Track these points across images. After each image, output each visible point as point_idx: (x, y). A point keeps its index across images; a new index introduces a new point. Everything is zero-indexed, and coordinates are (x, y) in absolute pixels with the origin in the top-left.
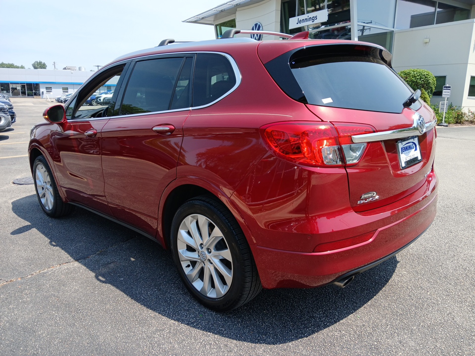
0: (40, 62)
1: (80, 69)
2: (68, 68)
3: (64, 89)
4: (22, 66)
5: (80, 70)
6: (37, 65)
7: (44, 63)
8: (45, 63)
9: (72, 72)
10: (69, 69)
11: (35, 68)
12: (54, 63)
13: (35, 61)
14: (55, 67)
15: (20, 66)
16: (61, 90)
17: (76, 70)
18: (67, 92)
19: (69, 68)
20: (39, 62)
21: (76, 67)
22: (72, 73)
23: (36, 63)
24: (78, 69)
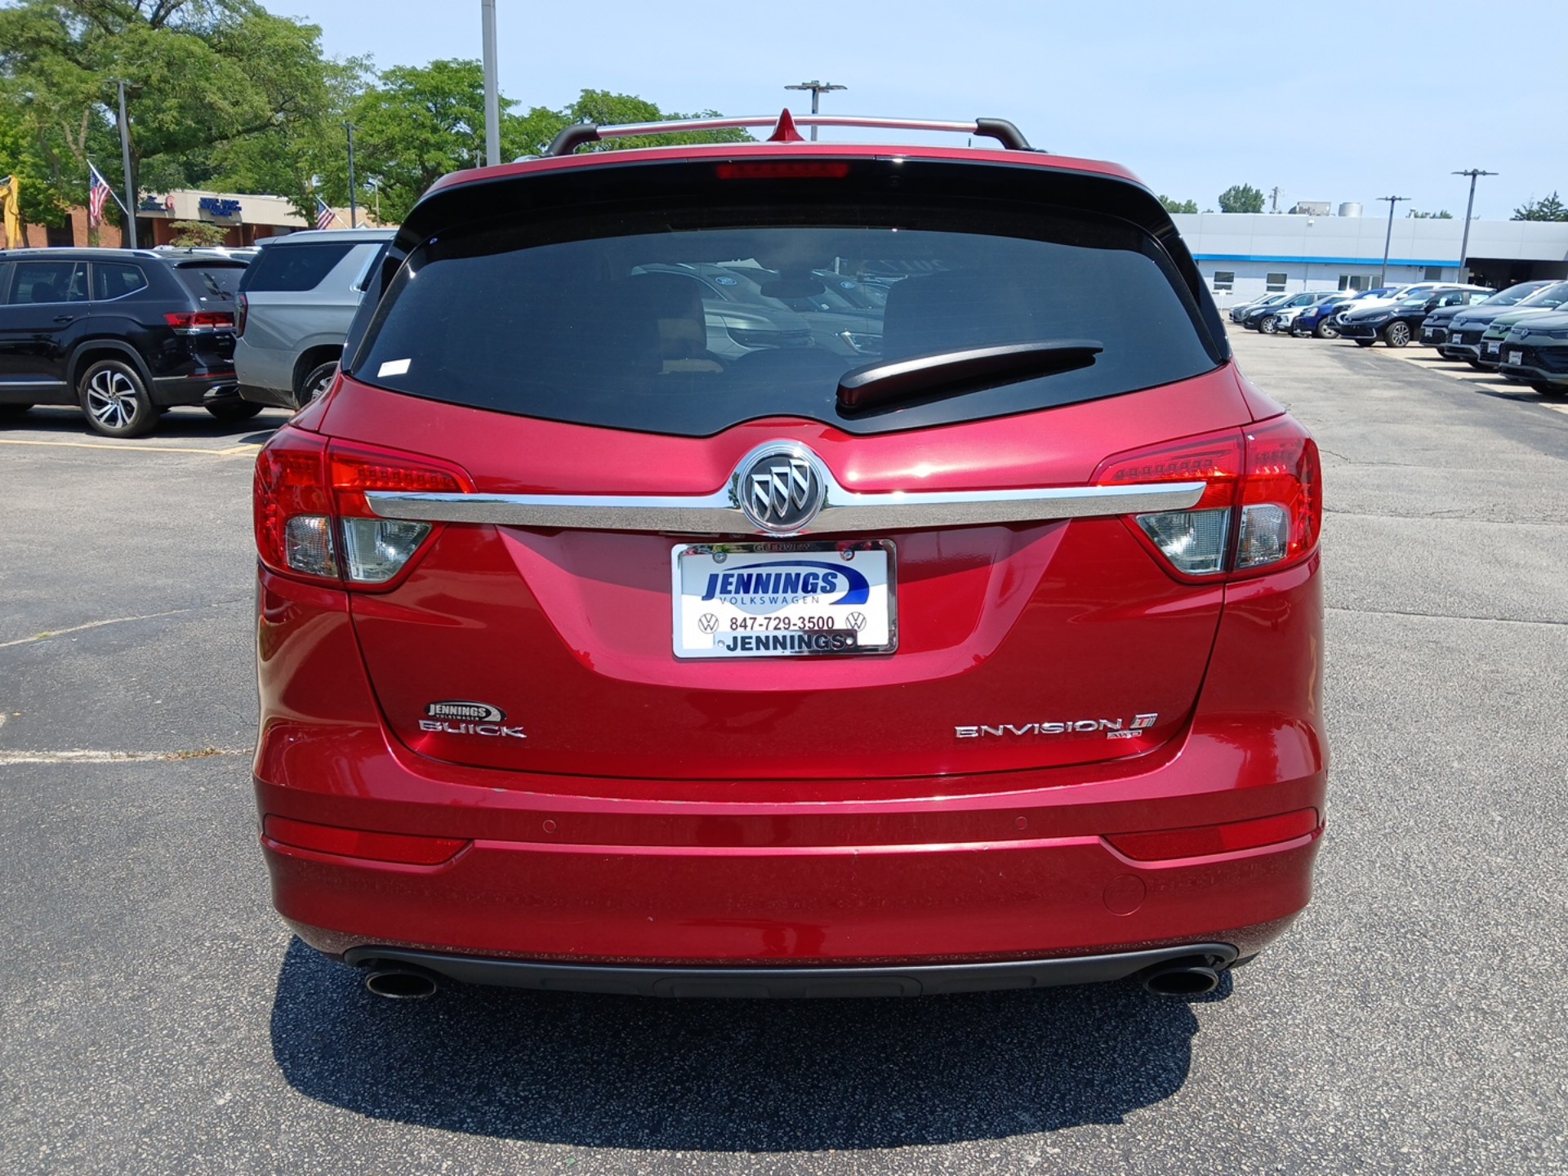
0: (1245, 188)
1: (1343, 210)
2: (1300, 208)
3: (1271, 278)
4: (1189, 202)
5: (1344, 215)
6: (1235, 197)
7: (1258, 192)
8: (1261, 192)
9: (1310, 222)
10: (1303, 211)
11: (1227, 208)
12: (1275, 191)
13: (1230, 187)
14: (1274, 207)
15: (1184, 203)
16: (1263, 283)
17: (1328, 215)
18: (1282, 289)
19: (1305, 207)
20: (1241, 189)
21: (1329, 204)
22: (1310, 225)
23: (1233, 193)
24: (1337, 213)
